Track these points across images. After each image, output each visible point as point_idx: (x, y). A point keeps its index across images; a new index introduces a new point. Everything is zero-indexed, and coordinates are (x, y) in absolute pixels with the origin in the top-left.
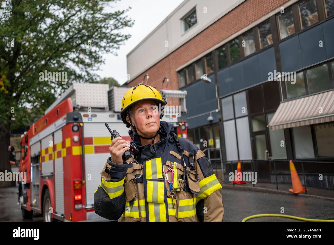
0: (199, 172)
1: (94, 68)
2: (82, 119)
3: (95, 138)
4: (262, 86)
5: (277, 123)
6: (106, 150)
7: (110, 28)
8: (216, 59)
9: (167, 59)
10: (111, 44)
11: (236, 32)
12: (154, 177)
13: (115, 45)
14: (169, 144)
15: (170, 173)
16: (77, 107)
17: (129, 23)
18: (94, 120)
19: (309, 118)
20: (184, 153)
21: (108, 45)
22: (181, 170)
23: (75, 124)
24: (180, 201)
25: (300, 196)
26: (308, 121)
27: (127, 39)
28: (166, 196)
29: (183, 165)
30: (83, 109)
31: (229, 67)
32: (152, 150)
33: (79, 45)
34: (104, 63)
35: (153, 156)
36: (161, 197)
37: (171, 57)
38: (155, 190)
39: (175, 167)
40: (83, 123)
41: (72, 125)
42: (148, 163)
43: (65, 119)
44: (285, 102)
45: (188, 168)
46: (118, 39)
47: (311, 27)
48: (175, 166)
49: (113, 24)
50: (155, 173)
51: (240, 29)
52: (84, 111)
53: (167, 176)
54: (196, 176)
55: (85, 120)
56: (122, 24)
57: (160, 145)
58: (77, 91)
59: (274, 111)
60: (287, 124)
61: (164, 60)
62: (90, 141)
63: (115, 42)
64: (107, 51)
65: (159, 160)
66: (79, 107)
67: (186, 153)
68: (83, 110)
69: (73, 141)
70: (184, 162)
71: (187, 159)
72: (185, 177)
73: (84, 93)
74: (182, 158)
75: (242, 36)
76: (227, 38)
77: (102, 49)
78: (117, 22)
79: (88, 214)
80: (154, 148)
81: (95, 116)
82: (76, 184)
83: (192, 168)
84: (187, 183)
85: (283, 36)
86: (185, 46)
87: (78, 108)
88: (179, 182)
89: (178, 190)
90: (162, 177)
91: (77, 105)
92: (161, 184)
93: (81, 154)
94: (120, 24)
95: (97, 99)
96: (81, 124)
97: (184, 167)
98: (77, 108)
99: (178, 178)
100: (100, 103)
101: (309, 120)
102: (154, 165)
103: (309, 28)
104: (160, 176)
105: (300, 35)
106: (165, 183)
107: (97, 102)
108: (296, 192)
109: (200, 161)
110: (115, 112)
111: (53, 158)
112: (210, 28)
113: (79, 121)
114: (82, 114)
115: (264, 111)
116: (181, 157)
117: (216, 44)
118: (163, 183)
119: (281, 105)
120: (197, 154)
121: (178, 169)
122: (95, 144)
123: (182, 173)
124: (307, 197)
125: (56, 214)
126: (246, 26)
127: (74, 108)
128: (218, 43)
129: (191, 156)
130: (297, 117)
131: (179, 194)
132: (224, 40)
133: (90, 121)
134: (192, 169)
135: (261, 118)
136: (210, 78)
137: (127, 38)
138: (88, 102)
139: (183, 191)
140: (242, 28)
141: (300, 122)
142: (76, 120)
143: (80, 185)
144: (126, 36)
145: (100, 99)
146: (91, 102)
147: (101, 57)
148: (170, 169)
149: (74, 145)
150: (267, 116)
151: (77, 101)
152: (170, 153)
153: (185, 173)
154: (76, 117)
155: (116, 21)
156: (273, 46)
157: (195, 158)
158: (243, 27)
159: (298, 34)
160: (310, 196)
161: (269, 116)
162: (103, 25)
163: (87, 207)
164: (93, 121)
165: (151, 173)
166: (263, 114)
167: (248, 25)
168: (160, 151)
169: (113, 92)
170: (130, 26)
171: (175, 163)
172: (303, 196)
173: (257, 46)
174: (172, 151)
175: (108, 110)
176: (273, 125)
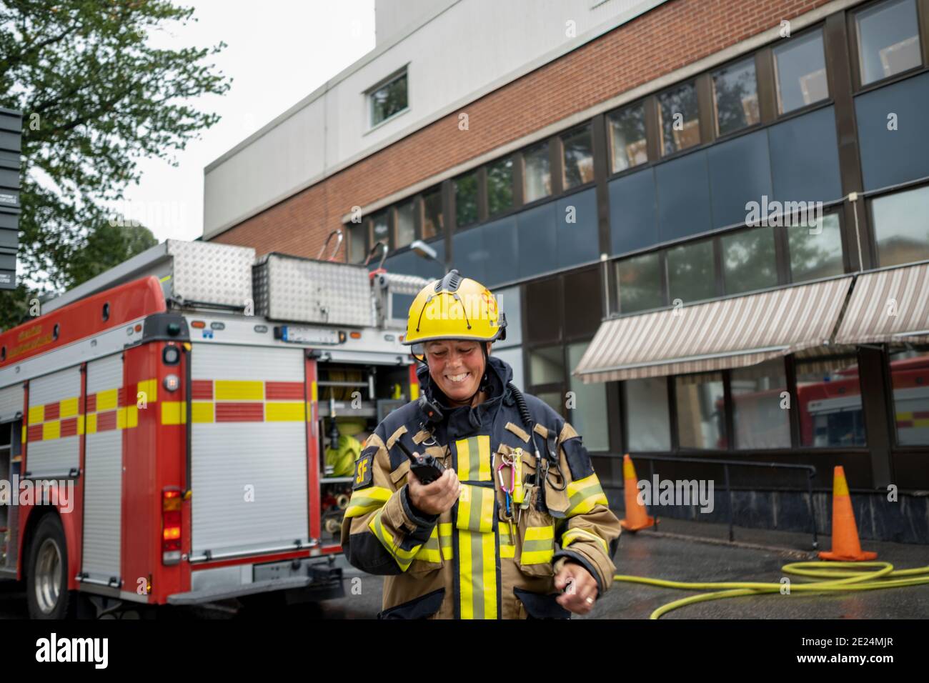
0: (565, 469)
1: (108, 193)
2: (187, 333)
3: (219, 383)
4: (561, 277)
5: (596, 366)
6: (245, 414)
7: (163, 90)
8: (450, 203)
9: (320, 189)
10: (163, 133)
11: (506, 143)
12: (473, 477)
13: (174, 138)
14: (504, 408)
15: (506, 471)
16: (175, 299)
17: (218, 84)
18: (218, 336)
19: (670, 359)
20: (535, 429)
21: (154, 136)
22: (528, 465)
23: (171, 343)
24: (528, 529)
25: (643, 536)
26: (667, 367)
27: (208, 125)
28: (496, 518)
29: (533, 454)
30: (190, 306)
31: (482, 224)
32: (472, 418)
33: (70, 126)
34: (138, 183)
35: (472, 432)
36: (487, 521)
37: (330, 185)
38: (476, 505)
39: (518, 459)
40: (190, 343)
41: (163, 346)
42: (462, 446)
43: (138, 329)
44: (613, 319)
45: (544, 461)
46: (185, 121)
47: (682, 154)
48: (518, 456)
49: (174, 80)
50: (475, 468)
51: (517, 136)
52: (192, 312)
53: (502, 477)
54: (560, 479)
55: (195, 335)
56: (198, 84)
57: (487, 409)
58: (176, 259)
59: (589, 339)
60: (619, 371)
61: (313, 191)
62: (205, 390)
63: (175, 131)
64: (151, 151)
65: (483, 441)
66: (181, 301)
67: (542, 430)
68: (192, 309)
69: (163, 390)
70: (536, 448)
71: (542, 442)
72: (538, 480)
73: (194, 265)
74: (531, 439)
75: (520, 154)
76: (483, 153)
77: (138, 144)
78: (185, 76)
79: (195, 575)
80: (476, 414)
81: (221, 327)
82: (168, 498)
83: (554, 463)
84: (542, 494)
85: (619, 164)
86: (370, 161)
87: (179, 305)
88: (527, 491)
89: (524, 507)
90: (489, 478)
91: (176, 296)
92: (488, 494)
93: (184, 421)
94: (191, 83)
95: (226, 285)
96: (187, 346)
97: (538, 461)
98: (175, 303)
99: (524, 483)
100: (234, 293)
101: (670, 364)
102: (474, 452)
103: (678, 155)
104: (485, 476)
105: (659, 168)
106: (496, 492)
107: (226, 292)
108: (634, 527)
109: (567, 447)
110: (268, 319)
111: (80, 430)
112: (441, 124)
113: (182, 337)
114: (190, 319)
115: (563, 336)
116: (529, 437)
117: (453, 166)
118: (491, 491)
119: (605, 327)
120: (562, 432)
121: (524, 462)
122: (219, 397)
123: (531, 472)
124: (658, 538)
125: (85, 580)
126: (533, 131)
127: (169, 303)
128: (459, 164)
129: (551, 437)
130: (643, 355)
131: (525, 515)
132: (475, 157)
133: (208, 339)
134: (552, 466)
135: (553, 352)
136: (435, 248)
137: (208, 121)
138: (203, 290)
139: (534, 509)
140: (523, 136)
141: (649, 367)
142: (173, 333)
143: (177, 501)
144: (206, 117)
145: (234, 285)
146: (210, 291)
147: (133, 165)
148: (507, 462)
149: (166, 400)
150: (568, 349)
151: (176, 284)
152: (506, 427)
153: (538, 473)
154: (173, 326)
155: (180, 74)
156: (595, 186)
157: (558, 440)
158: (525, 132)
159: (654, 166)
160: (664, 537)
161: (574, 351)
162: (144, 80)
163: (192, 559)
164: (213, 340)
165: (468, 469)
166: (560, 343)
167: (537, 129)
168: (487, 421)
169: (268, 269)
170: (220, 93)
171: (519, 450)
172: (648, 535)
173: (555, 182)
174: (511, 424)
175: (252, 313)
176: (584, 372)
